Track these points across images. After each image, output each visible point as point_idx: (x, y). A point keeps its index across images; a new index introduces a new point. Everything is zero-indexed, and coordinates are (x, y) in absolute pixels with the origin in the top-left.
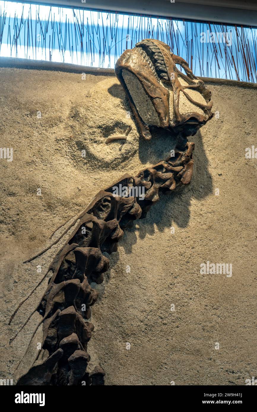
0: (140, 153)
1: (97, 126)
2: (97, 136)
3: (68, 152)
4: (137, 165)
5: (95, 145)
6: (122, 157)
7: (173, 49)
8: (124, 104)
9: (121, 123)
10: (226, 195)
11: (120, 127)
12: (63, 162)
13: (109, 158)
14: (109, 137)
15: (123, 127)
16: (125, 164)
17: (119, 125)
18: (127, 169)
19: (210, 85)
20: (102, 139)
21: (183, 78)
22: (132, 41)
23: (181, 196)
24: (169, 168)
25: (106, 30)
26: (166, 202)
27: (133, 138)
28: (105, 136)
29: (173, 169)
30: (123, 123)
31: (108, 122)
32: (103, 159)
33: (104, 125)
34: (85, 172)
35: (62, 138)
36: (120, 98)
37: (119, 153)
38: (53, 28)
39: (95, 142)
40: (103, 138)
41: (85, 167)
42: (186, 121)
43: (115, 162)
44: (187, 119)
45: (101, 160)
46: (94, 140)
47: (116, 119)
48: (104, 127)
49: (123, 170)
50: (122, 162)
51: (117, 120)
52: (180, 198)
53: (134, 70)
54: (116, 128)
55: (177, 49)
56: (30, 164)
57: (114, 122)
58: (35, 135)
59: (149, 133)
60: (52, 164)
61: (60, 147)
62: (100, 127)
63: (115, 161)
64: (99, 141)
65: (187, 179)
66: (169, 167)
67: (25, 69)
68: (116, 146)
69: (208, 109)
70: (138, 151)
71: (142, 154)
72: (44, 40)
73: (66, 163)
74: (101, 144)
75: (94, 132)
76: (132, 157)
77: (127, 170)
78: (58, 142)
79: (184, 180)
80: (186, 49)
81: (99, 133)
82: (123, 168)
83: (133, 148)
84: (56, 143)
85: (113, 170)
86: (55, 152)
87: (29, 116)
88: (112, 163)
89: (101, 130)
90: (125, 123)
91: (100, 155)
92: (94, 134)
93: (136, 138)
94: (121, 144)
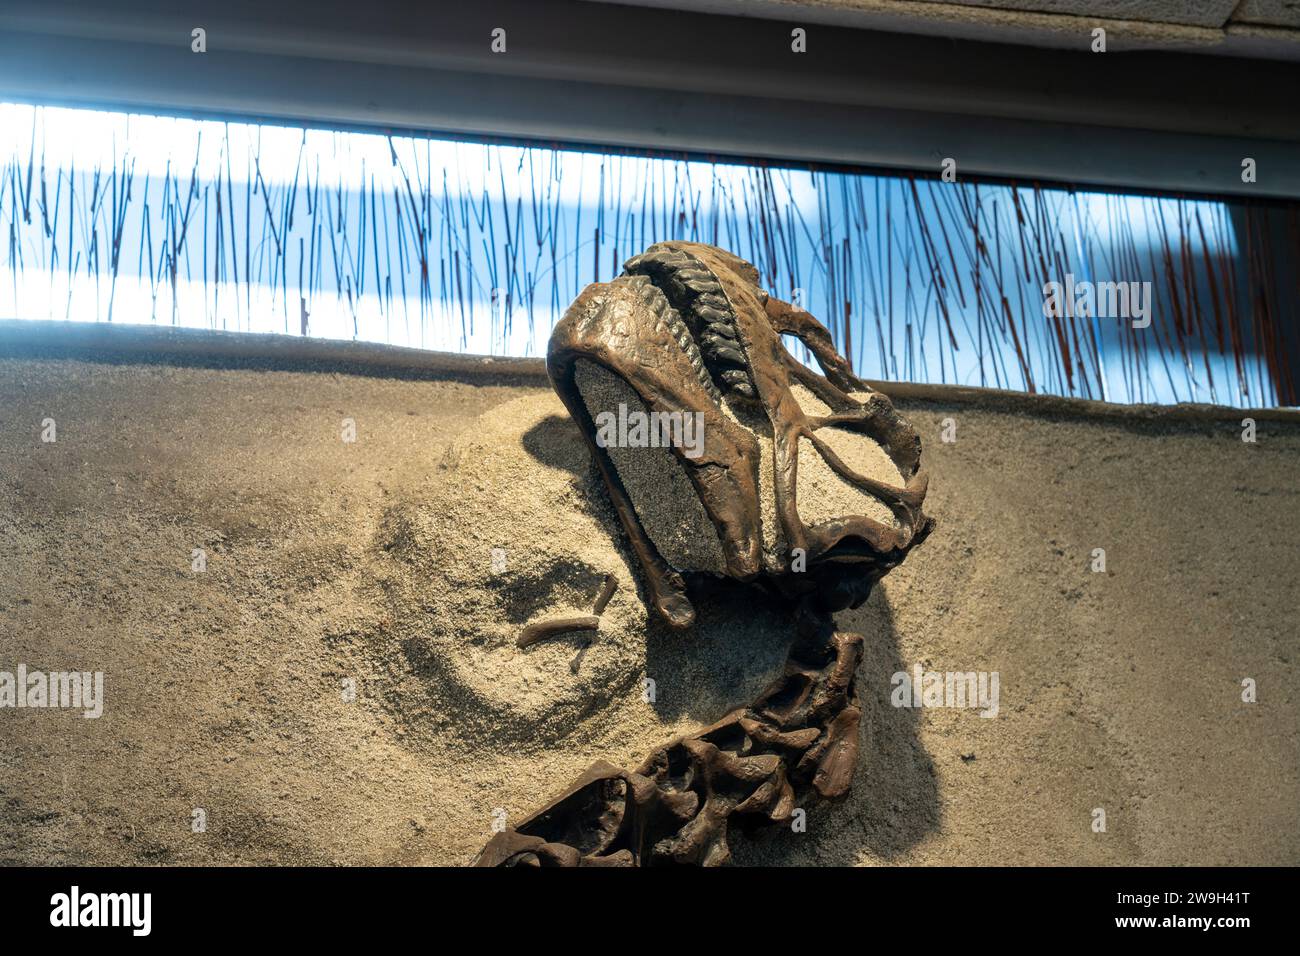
1: (484, 579)
2: (484, 616)
3: (372, 683)
4: (642, 726)
5: (476, 653)
6: (581, 698)
7: (775, 277)
8: (584, 492)
9: (576, 564)
10: (993, 839)
11: (570, 582)
12: (354, 724)
13: (530, 703)
14: (532, 621)
15: (584, 580)
16: (595, 725)
17: (568, 574)
18: (602, 743)
19: (920, 413)
20: (505, 629)
21: (809, 388)
22: (615, 251)
23: (819, 845)
24: (767, 735)
25: (513, 212)
27: (623, 623)
28: (516, 615)
29: (782, 741)
30: (581, 565)
31: (524, 564)
32: (509, 706)
33: (508, 574)
34: (438, 760)
35: (348, 631)
36: (570, 470)
37: (571, 682)
38: (312, 210)
39: (478, 641)
40: (508, 626)
41: (440, 740)
42: (825, 551)
43: (554, 719)
44: (830, 546)
45: (502, 711)
46: (471, 634)
47: (556, 549)
48: (509, 581)
49: (587, 748)
50: (582, 717)
51: (561, 554)
52: (814, 853)
53: (620, 361)
54: (556, 587)
55: (792, 278)
56: (225, 735)
57: (550, 562)
58: (243, 619)
60: (311, 730)
61: (340, 665)
62: (493, 583)
63: (555, 712)
64: (492, 636)
65: (838, 779)
66: (765, 731)
67: (207, 368)
68: (560, 655)
69: (910, 502)
70: (644, 673)
72: (281, 258)
73: (367, 727)
74: (501, 650)
75: (474, 603)
76: (623, 697)
77: (601, 747)
78: (334, 644)
79: (827, 783)
80: (825, 277)
81: (490, 607)
82: (586, 740)
83: (624, 662)
84: (327, 650)
85: (547, 748)
86: (321, 683)
87: (220, 547)
88: (544, 720)
89: (501, 595)
90: (590, 565)
91: (496, 693)
92: (473, 611)
93: (635, 623)
94: (576, 649)
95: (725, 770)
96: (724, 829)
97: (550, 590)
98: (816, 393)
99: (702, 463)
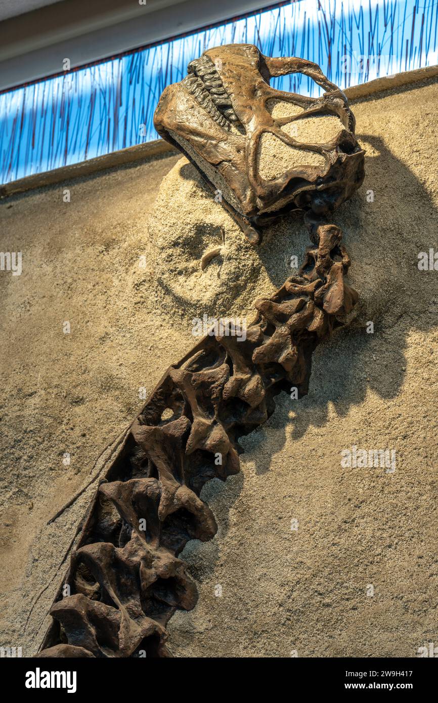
0: (268, 270)
1: (170, 243)
2: (178, 261)
3: (155, 302)
4: (269, 294)
5: (181, 279)
6: (227, 289)
8: (202, 189)
9: (205, 225)
11: (209, 234)
12: (152, 323)
13: (207, 297)
14: (203, 256)
15: (213, 231)
17: (202, 230)
18: (250, 308)
20: (193, 263)
24: (297, 289)
25: (374, 13)
26: (353, 353)
27: (234, 247)
28: (198, 257)
29: (305, 290)
30: (207, 225)
31: (184, 231)
32: (199, 301)
33: (179, 238)
34: (185, 333)
35: (141, 281)
36: (194, 179)
37: (219, 283)
38: (281, 49)
39: (180, 273)
40: (195, 261)
42: (281, 190)
43: (219, 302)
44: (284, 186)
45: (197, 304)
46: (176, 271)
47: (194, 221)
48: (181, 241)
49: (243, 312)
50: (234, 298)
51: (196, 222)
54: (204, 238)
56: (104, 341)
57: (193, 227)
58: (114, 284)
59: (253, 231)
60: (131, 331)
61: (142, 297)
62: (175, 244)
63: (218, 299)
64: (186, 269)
65: (335, 303)
66: (296, 287)
68: (213, 269)
69: (327, 149)
70: (263, 268)
71: (273, 270)
73: (158, 323)
74: (195, 274)
75: (170, 256)
76: (254, 282)
77: (251, 310)
78: (138, 288)
79: (330, 307)
81: (180, 255)
82: (241, 308)
83: (243, 266)
84: (136, 291)
85: (224, 316)
86: (135, 308)
87: (105, 253)
88: (215, 304)
89: (182, 248)
90: (210, 224)
91: (193, 296)
92: (172, 259)
93: (242, 246)
94: (219, 266)
95: (279, 311)
96: (289, 340)
97: (201, 242)
98: (292, 103)
99: (217, 163)
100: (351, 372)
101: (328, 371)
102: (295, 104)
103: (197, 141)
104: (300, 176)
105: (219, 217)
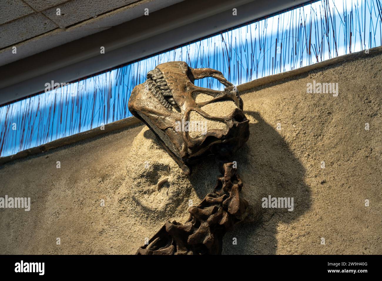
0: (196, 190)
1: (139, 176)
2: (144, 186)
3: (131, 210)
4: (197, 204)
5: (146, 196)
6: (172, 201)
8: (157, 144)
9: (159, 165)
11: (161, 170)
12: (129, 222)
13: (161, 206)
14: (158, 183)
15: (164, 168)
16: (182, 207)
17: (158, 168)
18: (186, 212)
20: (152, 187)
23: (264, 224)
24: (212, 200)
26: (247, 237)
27: (176, 177)
28: (155, 183)
29: (217, 201)
30: (160, 164)
31: (147, 169)
32: (156, 209)
33: (144, 172)
34: (149, 228)
35: (123, 198)
36: (152, 138)
37: (168, 198)
39: (145, 193)
40: (154, 186)
41: (148, 222)
42: (202, 143)
43: (168, 209)
44: (203, 141)
45: (155, 211)
46: (142, 191)
47: (152, 162)
48: (145, 174)
49: (182, 215)
50: (177, 207)
51: (154, 163)
52: (263, 227)
54: (158, 172)
56: (102, 234)
57: (152, 166)
59: (187, 167)
60: (117, 227)
61: (123, 207)
62: (142, 176)
63: (167, 207)
64: (149, 190)
65: (235, 208)
66: (212, 199)
68: (164, 190)
69: (227, 120)
70: (193, 189)
71: (199, 190)
73: (133, 222)
74: (154, 193)
75: (139, 183)
76: (188, 197)
77: (186, 213)
78: (121, 202)
79: (232, 210)
81: (145, 183)
82: (181, 212)
83: (181, 188)
84: (120, 204)
85: (171, 217)
86: (120, 214)
88: (166, 210)
89: (146, 179)
90: (162, 164)
91: (153, 206)
92: (140, 185)
93: (180, 176)
94: (167, 188)
95: (202, 213)
96: (209, 231)
97: (157, 174)
99: (165, 129)
100: (246, 248)
101: (232, 248)
102: (209, 95)
103: (153, 117)
104: (212, 135)
105: (166, 160)
